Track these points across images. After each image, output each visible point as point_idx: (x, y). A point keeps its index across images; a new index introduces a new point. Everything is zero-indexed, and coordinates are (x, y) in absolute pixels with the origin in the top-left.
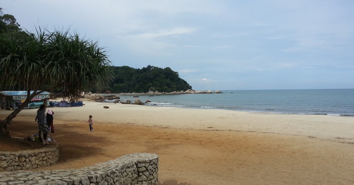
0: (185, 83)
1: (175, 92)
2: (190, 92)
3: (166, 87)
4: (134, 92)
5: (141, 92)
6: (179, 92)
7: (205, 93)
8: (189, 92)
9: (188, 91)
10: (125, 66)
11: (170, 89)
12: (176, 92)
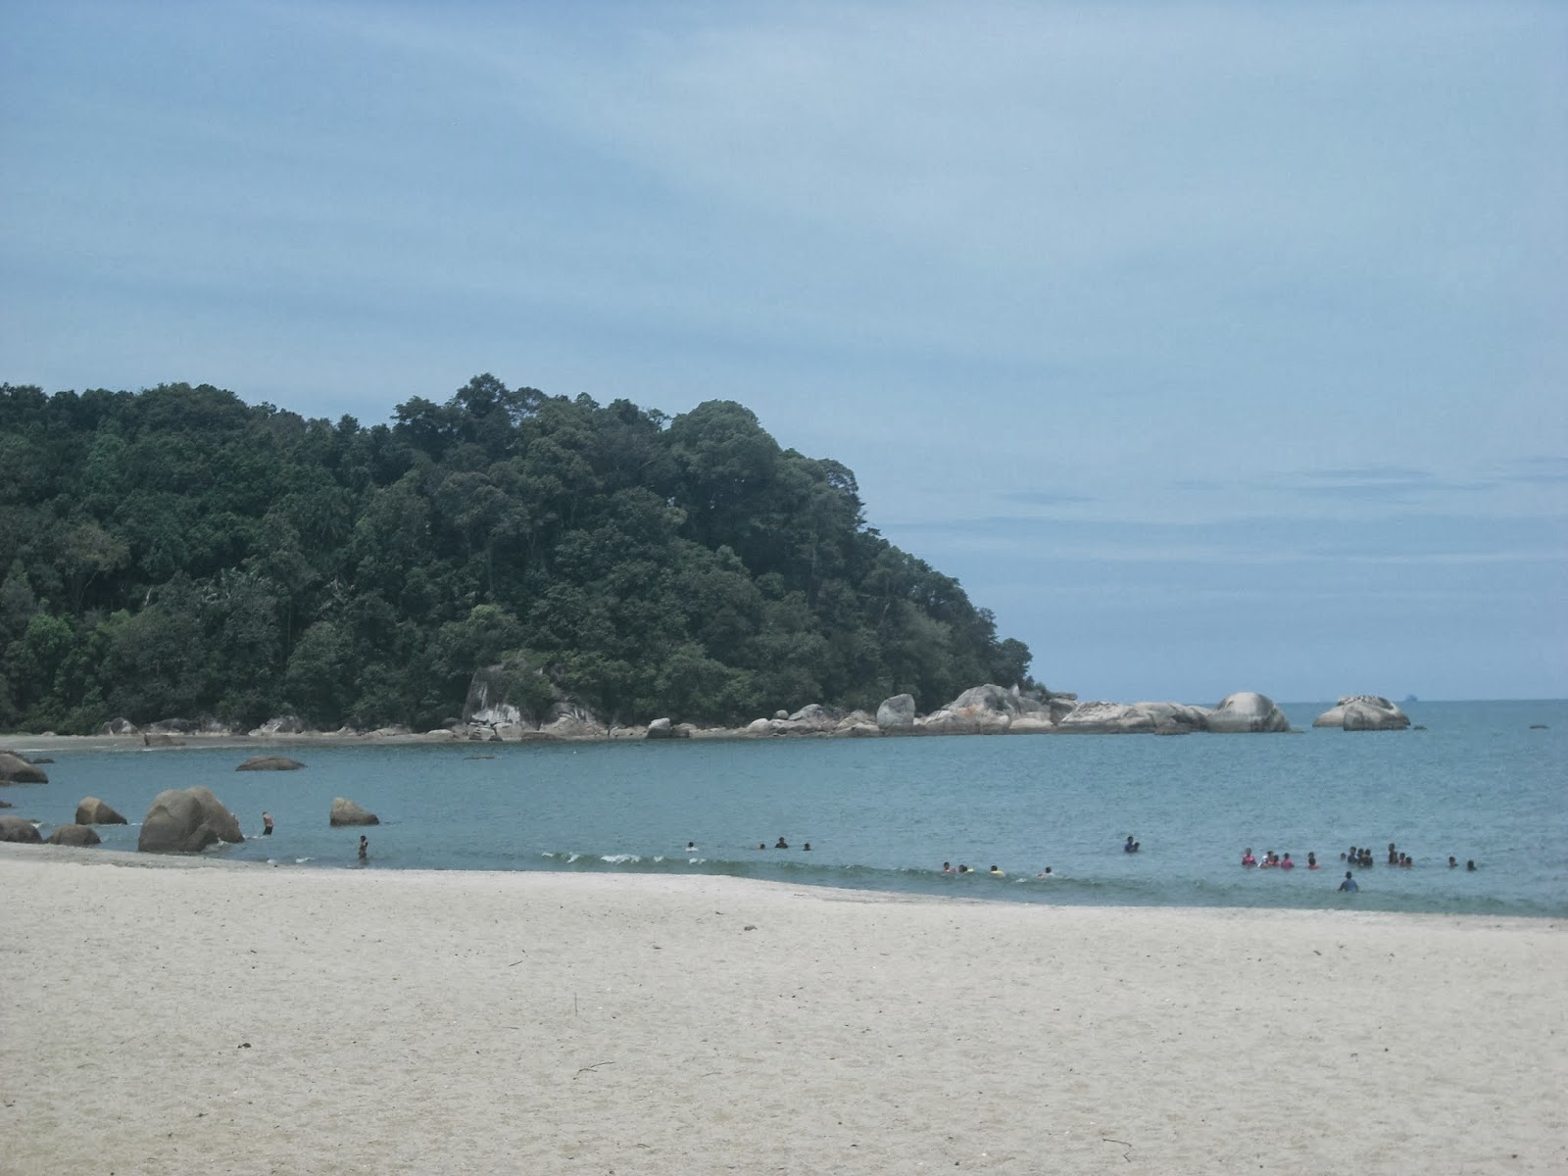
0: (944, 598)
1: (807, 715)
2: (1003, 719)
3: (690, 654)
4: (277, 723)
5: (371, 725)
6: (859, 720)
7: (1200, 725)
8: (988, 716)
9: (972, 704)
10: (180, 391)
11: (740, 680)
12: (827, 722)
